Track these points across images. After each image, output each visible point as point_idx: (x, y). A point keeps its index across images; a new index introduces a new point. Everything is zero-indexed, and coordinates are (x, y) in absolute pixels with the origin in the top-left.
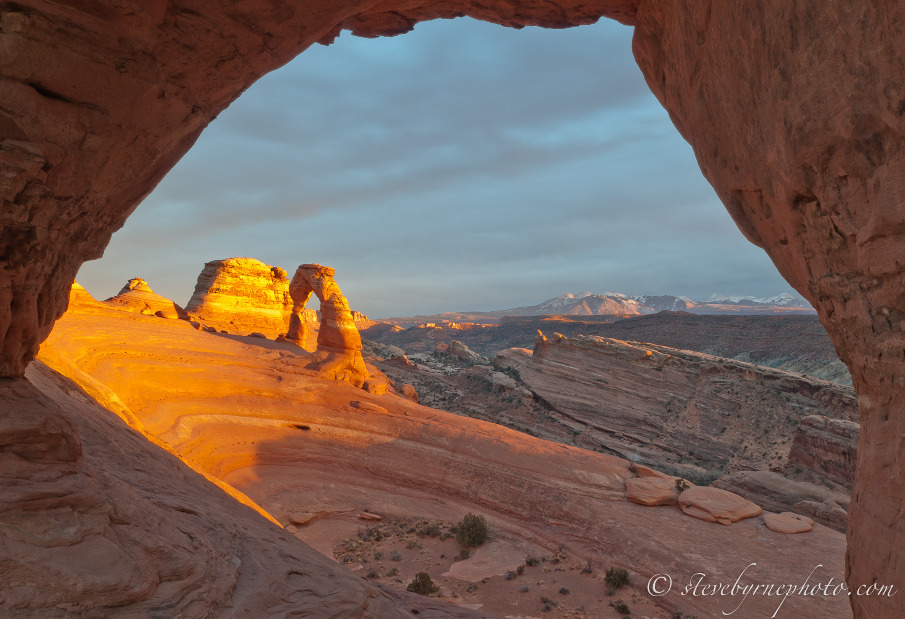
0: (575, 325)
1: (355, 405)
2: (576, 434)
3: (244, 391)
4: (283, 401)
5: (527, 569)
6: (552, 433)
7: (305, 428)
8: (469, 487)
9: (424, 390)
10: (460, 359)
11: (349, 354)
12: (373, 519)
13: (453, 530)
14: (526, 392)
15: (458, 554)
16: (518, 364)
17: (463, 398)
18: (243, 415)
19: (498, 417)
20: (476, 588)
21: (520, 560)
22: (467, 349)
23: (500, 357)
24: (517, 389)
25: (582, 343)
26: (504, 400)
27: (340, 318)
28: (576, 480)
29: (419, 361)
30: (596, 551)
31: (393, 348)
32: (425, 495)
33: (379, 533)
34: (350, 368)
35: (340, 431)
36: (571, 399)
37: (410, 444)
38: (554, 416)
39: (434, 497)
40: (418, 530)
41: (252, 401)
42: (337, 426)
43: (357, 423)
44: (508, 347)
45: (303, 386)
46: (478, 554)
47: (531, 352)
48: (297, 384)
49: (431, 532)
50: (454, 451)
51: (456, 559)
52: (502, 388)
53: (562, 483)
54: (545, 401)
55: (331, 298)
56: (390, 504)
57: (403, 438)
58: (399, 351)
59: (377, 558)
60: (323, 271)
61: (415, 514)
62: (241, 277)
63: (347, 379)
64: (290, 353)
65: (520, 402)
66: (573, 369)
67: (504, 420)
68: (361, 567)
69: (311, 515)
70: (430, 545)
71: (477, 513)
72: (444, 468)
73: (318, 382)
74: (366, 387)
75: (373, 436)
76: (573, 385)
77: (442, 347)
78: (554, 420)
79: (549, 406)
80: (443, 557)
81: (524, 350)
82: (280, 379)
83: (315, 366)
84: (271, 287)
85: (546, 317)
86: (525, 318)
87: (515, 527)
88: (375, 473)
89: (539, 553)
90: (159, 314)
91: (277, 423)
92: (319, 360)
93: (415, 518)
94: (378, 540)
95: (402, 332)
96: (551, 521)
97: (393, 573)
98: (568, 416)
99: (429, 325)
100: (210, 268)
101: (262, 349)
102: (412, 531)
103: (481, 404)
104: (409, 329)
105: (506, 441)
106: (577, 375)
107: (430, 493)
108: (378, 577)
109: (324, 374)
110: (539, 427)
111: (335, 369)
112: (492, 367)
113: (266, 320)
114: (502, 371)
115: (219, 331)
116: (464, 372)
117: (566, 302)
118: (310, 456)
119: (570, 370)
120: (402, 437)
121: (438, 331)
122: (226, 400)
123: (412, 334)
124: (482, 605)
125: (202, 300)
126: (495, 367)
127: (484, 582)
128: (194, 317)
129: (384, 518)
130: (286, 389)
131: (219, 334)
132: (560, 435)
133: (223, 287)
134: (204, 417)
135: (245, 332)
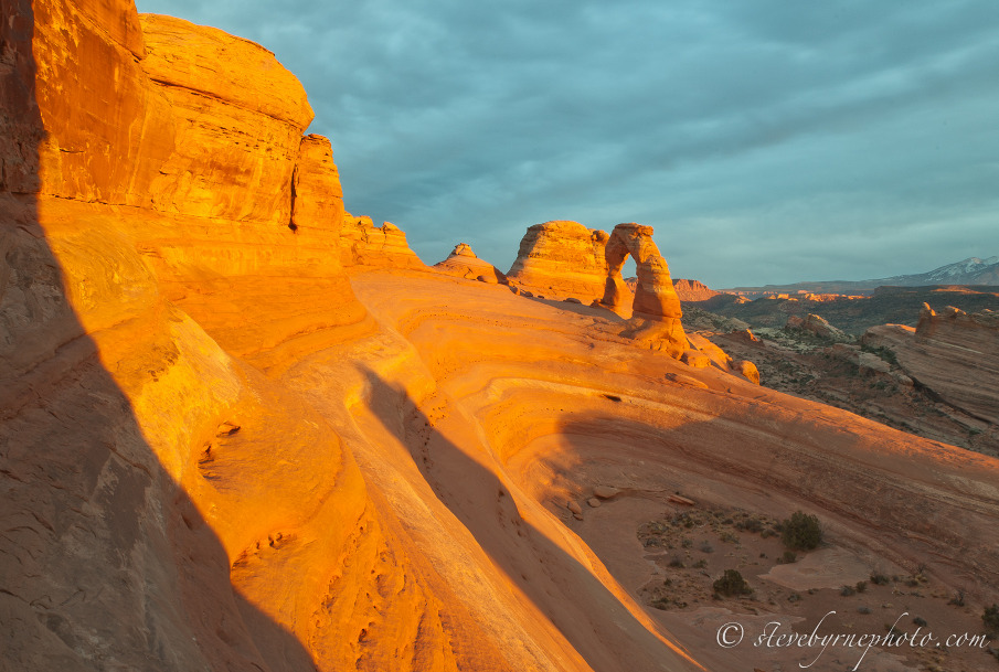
0: (980, 298)
1: (672, 378)
2: (973, 433)
3: (556, 357)
4: (594, 369)
5: (870, 587)
6: (938, 429)
7: (616, 399)
8: (802, 480)
9: (771, 369)
10: (818, 336)
11: (666, 322)
12: (685, 503)
13: (778, 528)
14: (904, 377)
15: (781, 556)
16: (894, 344)
17: (818, 381)
18: (553, 382)
19: (863, 406)
20: (799, 598)
21: (864, 576)
22: (826, 324)
23: (870, 335)
24: (891, 374)
25: (988, 320)
26: (872, 386)
27: (657, 281)
28: (950, 487)
29: (766, 337)
30: (973, 580)
31: (735, 320)
32: (747, 484)
33: (689, 519)
34: (667, 337)
35: (653, 405)
36: (968, 389)
37: (733, 425)
38: (942, 410)
39: (759, 488)
40: (735, 522)
41: (564, 367)
42: (650, 399)
43: (671, 397)
44: (883, 323)
45: (616, 354)
46: (808, 560)
47: (913, 330)
48: (610, 352)
49: (751, 527)
50: (785, 437)
51: (779, 562)
52: (871, 372)
53: (929, 489)
54: (929, 390)
55: (648, 260)
56: (707, 489)
57: (725, 418)
58: (742, 325)
59: (684, 546)
60: (640, 231)
61: (734, 504)
62: (561, 241)
63: (664, 349)
64: (604, 320)
65: (894, 389)
66: (974, 352)
67: (871, 409)
68: (666, 553)
69: (616, 490)
70: (748, 541)
71: (810, 512)
72: (773, 456)
73: (631, 351)
74: (684, 359)
75: (690, 413)
76: (972, 372)
77: (795, 321)
78: (941, 414)
79: (934, 396)
80: (762, 556)
81: (904, 327)
82: (592, 346)
83: (629, 333)
84: (591, 251)
85: (938, 287)
86: (908, 288)
87: (860, 535)
88: (689, 454)
89: (889, 570)
90: (480, 278)
91: (587, 392)
92: (634, 327)
93: (734, 508)
94: (688, 526)
95: (748, 304)
96: (910, 533)
97: (701, 564)
98: (962, 410)
99: (780, 296)
100: (531, 233)
101: (575, 315)
102: (729, 522)
103: (841, 389)
104: (756, 301)
105: (855, 431)
106: (978, 360)
107: (754, 482)
108: (682, 567)
109: (639, 343)
110: (919, 422)
111: (651, 337)
112: (859, 347)
113: (585, 286)
114: (872, 351)
115: (536, 295)
116: (822, 351)
117: (968, 270)
118: (619, 428)
119: (968, 354)
120: (722, 417)
121: (792, 303)
122: (538, 364)
123: (760, 306)
124: (804, 619)
125: (522, 265)
126: (863, 346)
127: (810, 593)
128: (513, 281)
129: (696, 503)
130: (598, 357)
131: (536, 300)
132: (948, 432)
133: (542, 251)
134: (515, 380)
135: (562, 297)
